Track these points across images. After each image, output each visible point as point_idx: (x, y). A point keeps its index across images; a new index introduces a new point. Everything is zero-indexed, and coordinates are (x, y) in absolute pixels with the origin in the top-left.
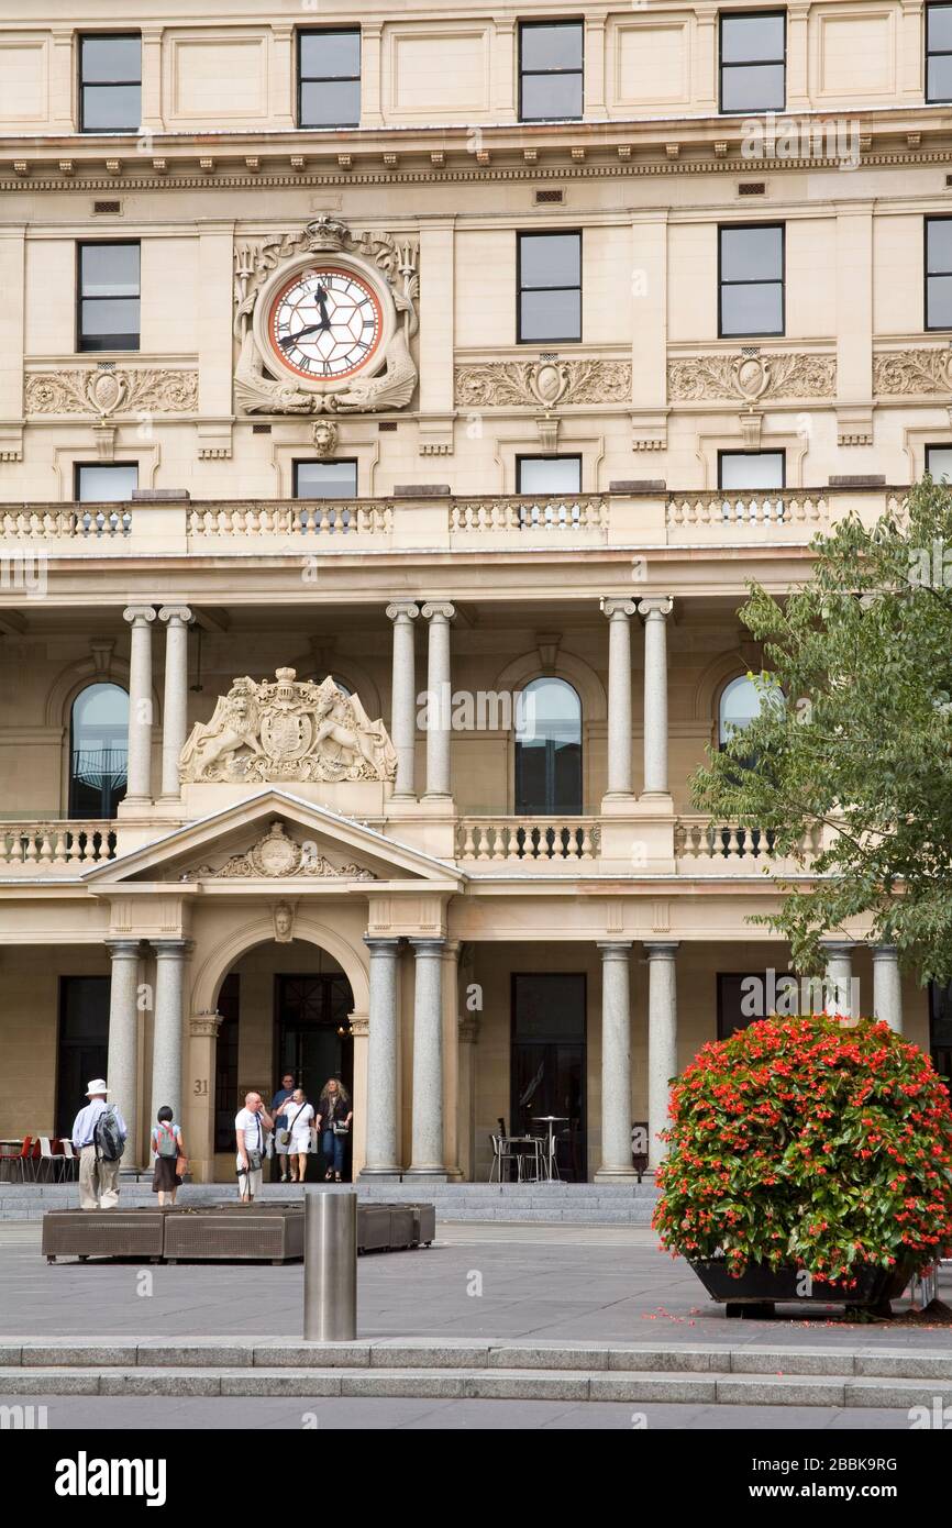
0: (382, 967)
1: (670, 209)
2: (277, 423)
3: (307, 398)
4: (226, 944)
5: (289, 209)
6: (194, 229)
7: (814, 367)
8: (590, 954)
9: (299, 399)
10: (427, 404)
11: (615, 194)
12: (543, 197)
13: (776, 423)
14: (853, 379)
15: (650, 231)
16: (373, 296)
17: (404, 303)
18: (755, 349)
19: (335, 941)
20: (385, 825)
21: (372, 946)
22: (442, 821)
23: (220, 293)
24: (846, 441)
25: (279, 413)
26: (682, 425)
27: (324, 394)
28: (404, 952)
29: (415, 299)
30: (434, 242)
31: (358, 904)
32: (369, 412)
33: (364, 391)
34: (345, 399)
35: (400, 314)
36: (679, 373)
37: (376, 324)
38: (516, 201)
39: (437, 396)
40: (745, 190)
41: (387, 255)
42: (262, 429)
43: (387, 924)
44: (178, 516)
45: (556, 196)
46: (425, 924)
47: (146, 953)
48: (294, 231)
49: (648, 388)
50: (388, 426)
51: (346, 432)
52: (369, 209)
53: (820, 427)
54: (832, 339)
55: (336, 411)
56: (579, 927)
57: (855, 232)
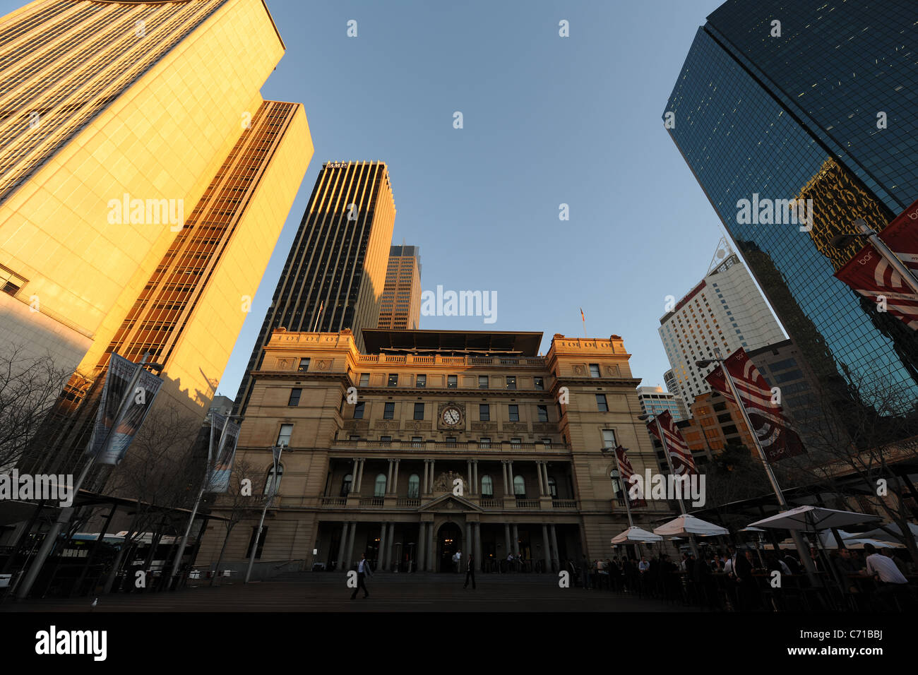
0: (469, 528)
1: (502, 402)
2: (444, 431)
3: (450, 428)
4: (440, 522)
5: (446, 399)
6: (433, 402)
7: (524, 427)
8: (502, 526)
9: (448, 428)
10: (467, 429)
11: (494, 400)
12: (483, 400)
13: (520, 435)
14: (530, 428)
15: (499, 406)
16: (459, 413)
18: (515, 423)
19: (457, 522)
21: (467, 524)
22: (477, 499)
23: (436, 411)
24: (530, 438)
26: (505, 434)
28: (473, 524)
29: (465, 413)
30: (468, 405)
31: (464, 515)
32: (458, 430)
33: (458, 427)
34: (456, 428)
35: (463, 416)
36: (505, 427)
37: (460, 417)
38: (479, 400)
39: (468, 428)
40: (512, 400)
41: (461, 407)
42: (441, 432)
43: (469, 519)
44: (433, 444)
45: (485, 400)
46: (477, 519)
47: (427, 524)
48: (447, 403)
49: (500, 428)
50: (461, 433)
51: (454, 433)
52: (458, 400)
53: (526, 435)
54: (526, 422)
55: (455, 430)
56: (501, 520)
57: (528, 407)
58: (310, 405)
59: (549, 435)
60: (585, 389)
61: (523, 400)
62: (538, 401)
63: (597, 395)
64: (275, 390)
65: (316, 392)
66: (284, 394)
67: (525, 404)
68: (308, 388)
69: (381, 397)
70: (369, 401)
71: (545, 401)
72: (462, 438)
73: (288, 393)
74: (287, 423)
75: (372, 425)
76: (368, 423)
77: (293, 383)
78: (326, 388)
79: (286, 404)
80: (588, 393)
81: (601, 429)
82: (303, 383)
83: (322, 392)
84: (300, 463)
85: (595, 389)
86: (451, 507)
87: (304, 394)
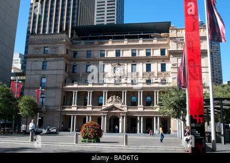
0: (121, 117)
5: (115, 62)
6: (108, 63)
7: (153, 74)
8: (137, 117)
12: (133, 62)
13: (151, 78)
14: (156, 75)
15: (141, 64)
18: (149, 73)
20: (122, 107)
24: (156, 79)
30: (126, 65)
31: (120, 113)
36: (144, 74)
38: (131, 62)
40: (148, 61)
43: (122, 114)
44: (107, 84)
47: (104, 116)
52: (121, 62)
53: (154, 78)
54: (154, 72)
56: (136, 115)
57: (156, 64)
58: (52, 68)
62: (161, 61)
64: (36, 63)
65: (53, 63)
66: (40, 65)
68: (50, 61)
69: (84, 63)
70: (78, 64)
71: (165, 61)
73: (41, 64)
74: (44, 77)
75: (81, 76)
76: (79, 75)
77: (43, 59)
78: (57, 61)
79: (41, 69)
82: (47, 59)
83: (56, 63)
84: (52, 93)
86: (114, 110)
87: (48, 64)
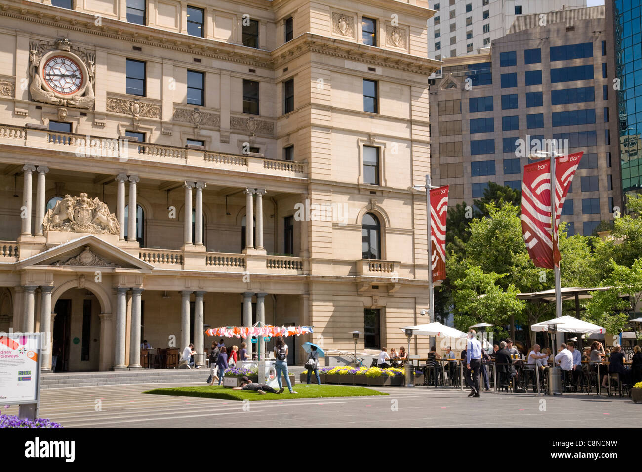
1: (174, 60)
2: (45, 106)
3: (59, 100)
4: (64, 287)
5: (49, 32)
9: (56, 99)
10: (98, 109)
11: (158, 52)
13: (204, 132)
15: (168, 66)
16: (80, 69)
17: (92, 74)
18: (197, 109)
21: (118, 290)
22: (135, 248)
23: (25, 57)
24: (222, 141)
25: (47, 103)
26: (176, 129)
27: (64, 99)
28: (130, 293)
29: (95, 73)
30: (101, 55)
32: (79, 108)
33: (78, 100)
34: (72, 102)
35: (90, 77)
36: (176, 113)
37: (82, 78)
38: (125, 47)
39: (101, 106)
40: (196, 60)
41: (84, 56)
42: (39, 107)
43: (125, 283)
45: (139, 49)
46: (138, 284)
47: (40, 291)
48: (52, 41)
49: (167, 115)
50: (83, 114)
51: (68, 113)
52: (78, 39)
53: (215, 136)
54: (219, 110)
55: (68, 106)
56: (177, 286)
57: (226, 80)
59: (259, 140)
60: (349, 64)
61: (216, 63)
62: (245, 69)
63: (365, 79)
67: (220, 72)
71: (259, 71)
72: (84, 126)
80: (352, 73)
81: (361, 144)
85: (363, 67)
86: (89, 260)
